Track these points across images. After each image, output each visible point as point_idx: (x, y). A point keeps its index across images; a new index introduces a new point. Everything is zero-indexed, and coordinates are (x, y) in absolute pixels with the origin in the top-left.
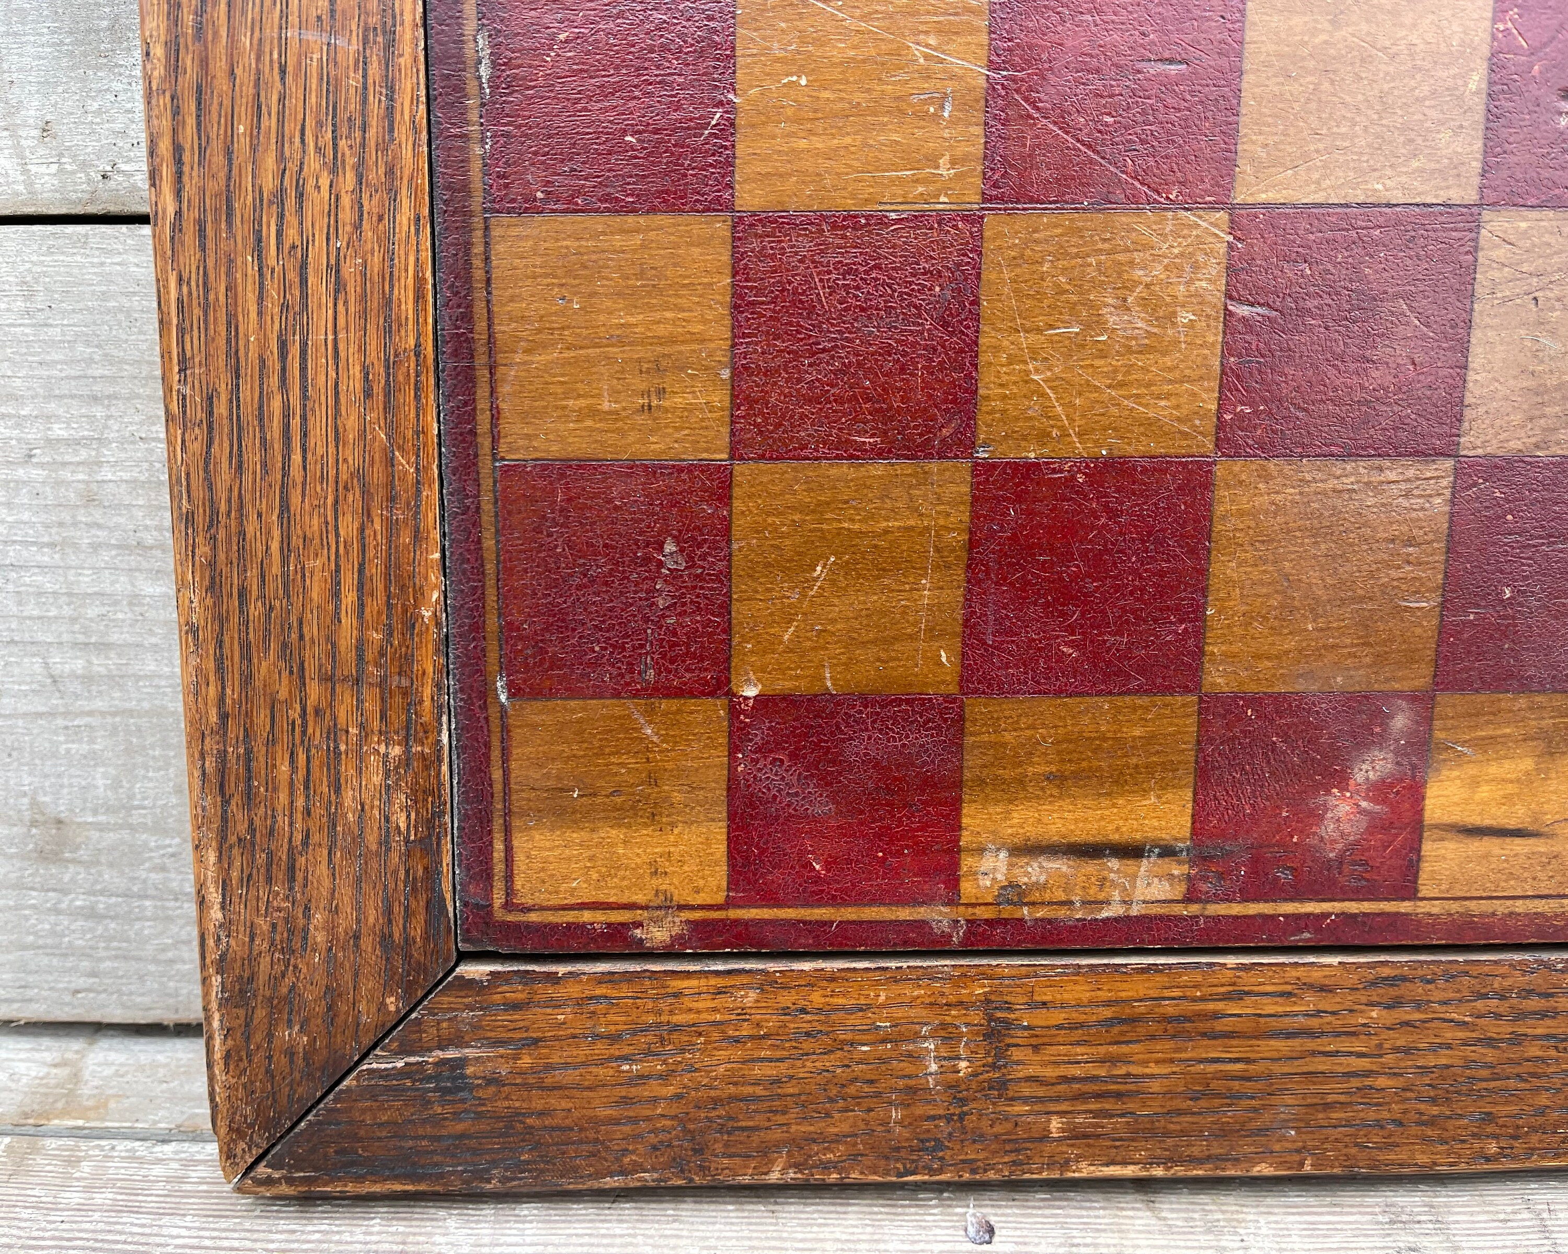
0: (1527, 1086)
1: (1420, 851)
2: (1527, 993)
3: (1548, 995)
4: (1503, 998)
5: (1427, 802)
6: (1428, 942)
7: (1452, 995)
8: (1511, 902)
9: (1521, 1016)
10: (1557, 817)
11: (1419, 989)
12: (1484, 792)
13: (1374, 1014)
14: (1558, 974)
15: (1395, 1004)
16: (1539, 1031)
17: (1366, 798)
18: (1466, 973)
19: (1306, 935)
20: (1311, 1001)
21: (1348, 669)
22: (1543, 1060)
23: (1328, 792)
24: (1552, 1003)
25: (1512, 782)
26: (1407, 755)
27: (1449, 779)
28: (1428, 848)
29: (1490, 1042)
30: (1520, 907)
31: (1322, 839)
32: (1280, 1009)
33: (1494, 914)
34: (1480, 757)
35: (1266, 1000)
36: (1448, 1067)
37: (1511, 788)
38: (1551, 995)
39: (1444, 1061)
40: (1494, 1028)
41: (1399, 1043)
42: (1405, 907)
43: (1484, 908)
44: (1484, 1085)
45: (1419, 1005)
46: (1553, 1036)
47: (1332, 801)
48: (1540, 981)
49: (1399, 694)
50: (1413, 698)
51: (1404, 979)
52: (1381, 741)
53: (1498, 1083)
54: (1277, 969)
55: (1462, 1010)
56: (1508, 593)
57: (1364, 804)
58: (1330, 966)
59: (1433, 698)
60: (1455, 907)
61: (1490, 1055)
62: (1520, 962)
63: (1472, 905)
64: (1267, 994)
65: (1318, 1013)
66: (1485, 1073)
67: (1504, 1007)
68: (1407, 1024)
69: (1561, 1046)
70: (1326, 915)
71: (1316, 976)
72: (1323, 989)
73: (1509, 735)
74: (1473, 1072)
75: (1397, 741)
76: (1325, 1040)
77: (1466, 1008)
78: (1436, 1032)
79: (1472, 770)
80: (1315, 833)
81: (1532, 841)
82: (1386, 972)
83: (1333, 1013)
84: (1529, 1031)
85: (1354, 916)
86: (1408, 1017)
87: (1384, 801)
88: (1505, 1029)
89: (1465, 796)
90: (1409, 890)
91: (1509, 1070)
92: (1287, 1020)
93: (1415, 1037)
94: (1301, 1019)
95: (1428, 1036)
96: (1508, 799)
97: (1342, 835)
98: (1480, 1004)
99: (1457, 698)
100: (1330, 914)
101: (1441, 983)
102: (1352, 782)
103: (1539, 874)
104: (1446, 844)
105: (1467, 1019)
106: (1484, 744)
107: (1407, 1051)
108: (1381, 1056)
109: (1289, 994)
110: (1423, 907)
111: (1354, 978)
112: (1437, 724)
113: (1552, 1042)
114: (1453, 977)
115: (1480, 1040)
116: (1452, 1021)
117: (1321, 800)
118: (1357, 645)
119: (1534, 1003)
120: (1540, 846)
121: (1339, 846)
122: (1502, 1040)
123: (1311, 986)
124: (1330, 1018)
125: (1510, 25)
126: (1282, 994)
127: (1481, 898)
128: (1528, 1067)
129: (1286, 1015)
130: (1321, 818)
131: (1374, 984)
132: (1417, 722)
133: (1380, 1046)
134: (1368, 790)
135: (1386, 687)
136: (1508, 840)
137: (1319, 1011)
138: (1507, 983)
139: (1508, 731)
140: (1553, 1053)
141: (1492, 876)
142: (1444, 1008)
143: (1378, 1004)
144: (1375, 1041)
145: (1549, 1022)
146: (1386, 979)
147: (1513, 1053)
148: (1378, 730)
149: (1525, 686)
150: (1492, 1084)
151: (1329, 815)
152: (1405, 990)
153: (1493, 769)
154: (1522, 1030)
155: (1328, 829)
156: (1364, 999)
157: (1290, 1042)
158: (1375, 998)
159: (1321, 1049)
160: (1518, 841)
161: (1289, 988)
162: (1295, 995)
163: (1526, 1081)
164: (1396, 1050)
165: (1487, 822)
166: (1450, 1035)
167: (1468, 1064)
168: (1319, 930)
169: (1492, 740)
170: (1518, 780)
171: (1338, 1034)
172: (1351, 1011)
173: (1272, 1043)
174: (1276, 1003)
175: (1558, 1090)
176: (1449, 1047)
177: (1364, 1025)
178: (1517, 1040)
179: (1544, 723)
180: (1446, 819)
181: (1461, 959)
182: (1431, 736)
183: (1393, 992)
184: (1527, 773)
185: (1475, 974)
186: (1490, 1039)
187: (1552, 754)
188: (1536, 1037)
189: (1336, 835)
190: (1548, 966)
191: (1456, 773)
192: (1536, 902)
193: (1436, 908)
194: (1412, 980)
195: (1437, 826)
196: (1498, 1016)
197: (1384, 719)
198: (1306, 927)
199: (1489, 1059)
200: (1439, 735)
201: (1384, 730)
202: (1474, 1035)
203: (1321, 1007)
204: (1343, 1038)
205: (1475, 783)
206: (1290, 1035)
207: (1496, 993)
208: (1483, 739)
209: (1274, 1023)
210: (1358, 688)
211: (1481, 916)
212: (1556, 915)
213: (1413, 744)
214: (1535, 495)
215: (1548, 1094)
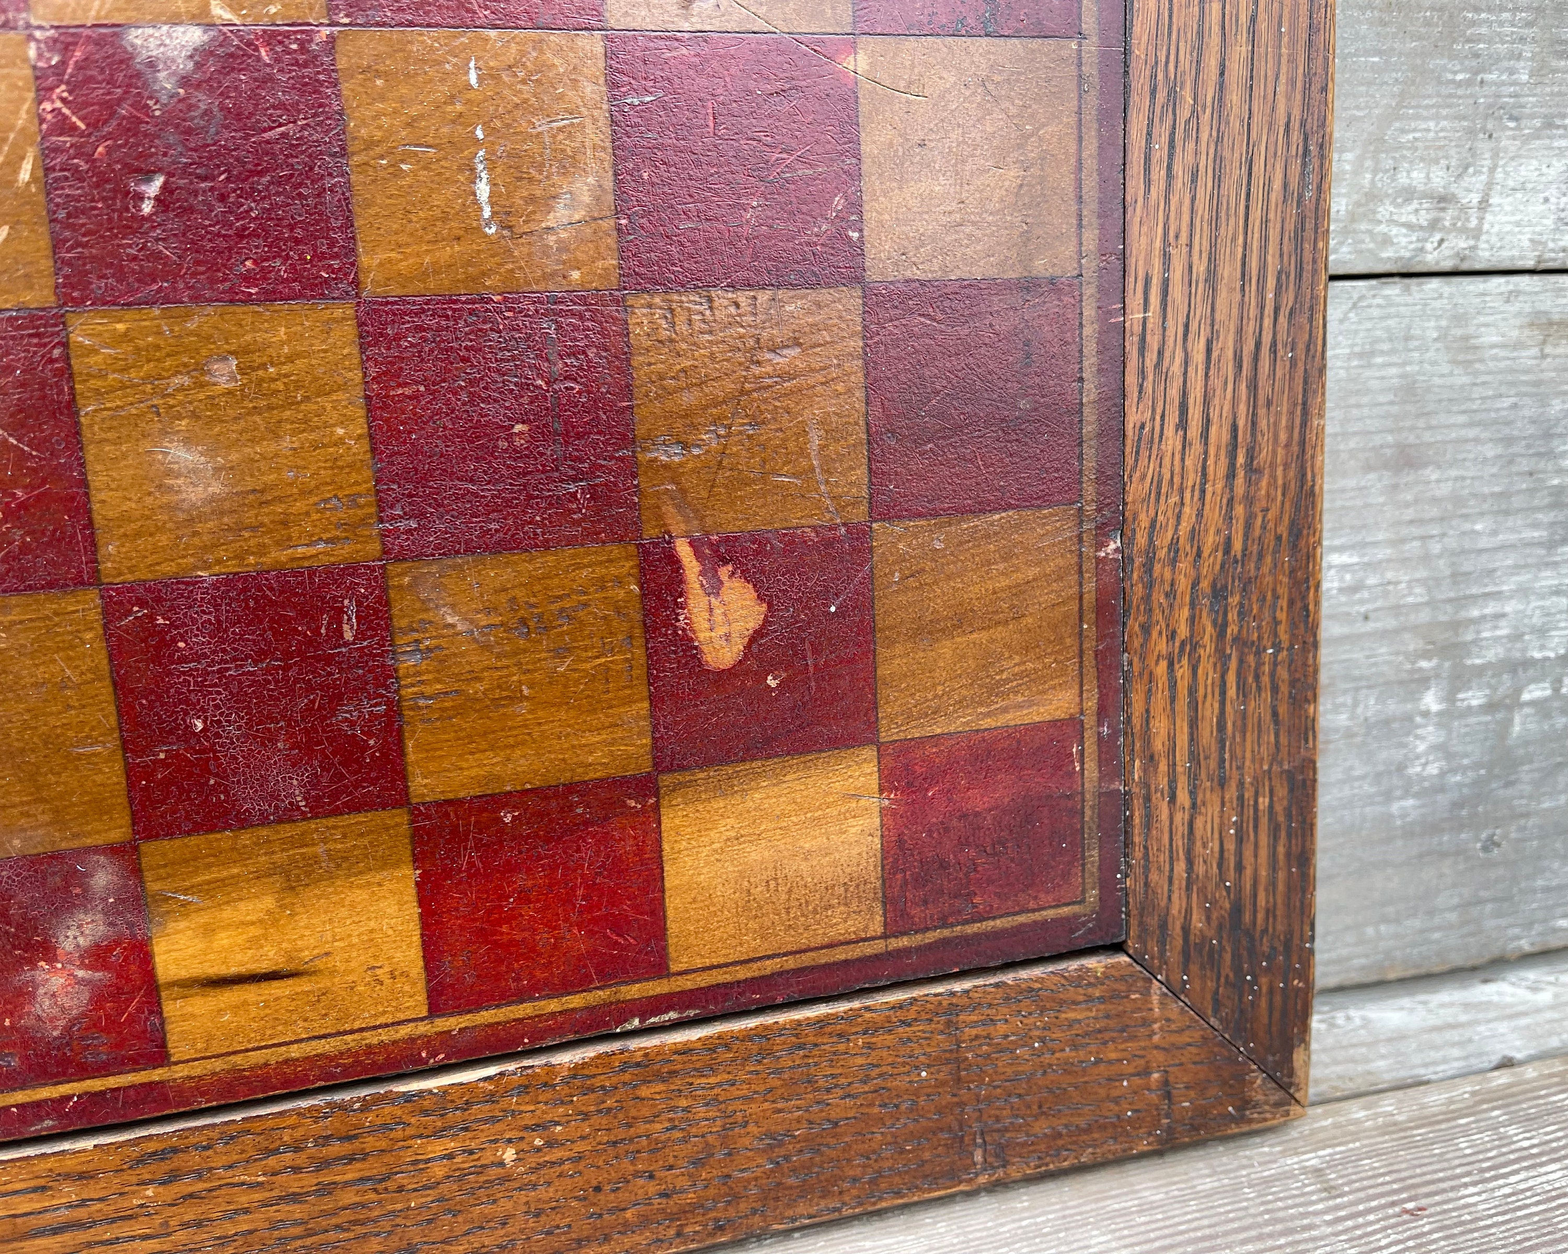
0: (352, 1235)
1: (161, 1013)
2: (326, 1140)
3: (349, 1138)
4: (297, 1149)
5: (157, 959)
6: (195, 1107)
7: (236, 1157)
8: (284, 1048)
9: (324, 1164)
10: (316, 952)
11: (194, 1159)
12: (223, 939)
13: (150, 1193)
14: (358, 1114)
15: (173, 1177)
16: (349, 1177)
17: (83, 966)
18: (248, 1132)
19: (48, 1123)
20: (70, 1192)
21: (24, 830)
22: (363, 1206)
23: (34, 967)
24: (356, 1144)
25: (253, 923)
26: (119, 913)
27: (177, 932)
28: (171, 1008)
29: (295, 1198)
30: (295, 1052)
31: (39, 1018)
32: (37, 1206)
33: (266, 1065)
34: (208, 903)
35: (15, 1199)
36: (251, 1232)
37: (254, 931)
38: (355, 1137)
39: (245, 1227)
40: (294, 1184)
41: (186, 1218)
42: (157, 1075)
43: (253, 1061)
44: (299, 1243)
45: (199, 1175)
46: (369, 1179)
47: (40, 976)
48: (337, 1125)
49: (96, 850)
50: (114, 850)
51: (175, 1150)
52: (84, 900)
53: (314, 1239)
54: (23, 1164)
55: (253, 1171)
56: (199, 725)
57: (81, 973)
58: (84, 1151)
59: (136, 848)
60: (218, 1065)
61: (297, 1211)
62: (310, 1109)
63: (238, 1059)
64: (16, 1192)
65: (83, 1203)
66: (298, 1231)
67: (301, 1159)
68: (191, 1196)
69: (380, 1187)
70: (68, 1098)
71: (70, 1164)
72: (83, 1176)
73: (239, 875)
74: (283, 1233)
75: (104, 900)
76: (99, 1229)
77: (257, 1168)
78: (227, 1198)
79: (203, 919)
80: (29, 1014)
81: (290, 982)
82: (152, 1147)
83: (101, 1200)
84: (338, 1178)
85: (102, 1093)
86: (191, 1189)
87: (105, 967)
88: (308, 1181)
89: (201, 946)
90: (161, 1057)
91: (324, 1223)
92: (48, 1216)
93: (204, 1208)
94: (64, 1212)
95: (219, 1205)
96: (254, 942)
97: (63, 1009)
98: (272, 1161)
99: (165, 845)
100: (70, 1098)
101: (220, 1147)
102: (59, 952)
103: (310, 1015)
104: (191, 1000)
105: (261, 1179)
106: (209, 890)
107: (199, 1224)
108: (169, 1234)
109: (44, 1189)
110: (179, 1072)
111: (114, 1160)
112: (148, 875)
113: (369, 1185)
114: (232, 1138)
115: (281, 1198)
116: (243, 1184)
117: (27, 974)
118: (28, 803)
119: (336, 1148)
120: (303, 985)
121: (61, 1023)
122: (308, 1194)
123: (67, 1176)
124: (99, 1206)
125: (58, 104)
126: (35, 1190)
127: (247, 1050)
128: (347, 1215)
129: (45, 1210)
130: (32, 996)
131: (140, 1161)
132: (123, 876)
133: (166, 1224)
134: (81, 956)
135: (75, 844)
136: (264, 985)
137: (84, 1200)
138: (298, 1133)
139: (235, 871)
140: (372, 1196)
141: (254, 1025)
142: (230, 1173)
143: (151, 1182)
144: (158, 1220)
145: (359, 1165)
146: (154, 1153)
147: (328, 1203)
148: (78, 891)
149: (244, 822)
150: (308, 1241)
151: (41, 991)
152: (177, 1161)
153: (227, 913)
154: (327, 1179)
155: (43, 1006)
156: (134, 1180)
157: (58, 1238)
158: (147, 1176)
159: (98, 1238)
160: (275, 984)
161: (42, 1182)
162: (51, 1188)
163: (348, 1230)
164: (185, 1225)
165: (233, 970)
166: (243, 1199)
167: (274, 1225)
168: (62, 1116)
169: (222, 883)
170: (261, 921)
171: (114, 1221)
172: (121, 1194)
173: (38, 1242)
174: (31, 1200)
175: (390, 1233)
176: (246, 1211)
177: (141, 1206)
178: (325, 1190)
179: (276, 857)
180: (184, 974)
181: (238, 1118)
182: (144, 889)
183: (166, 1166)
184: (269, 912)
185: (258, 1130)
186: (294, 1194)
187: (293, 888)
188: (347, 1184)
189: (55, 1011)
190: (343, 1107)
191: (182, 925)
192: (314, 1043)
193: (197, 1069)
194: (186, 1150)
195: (172, 984)
196: (296, 1170)
197: (82, 879)
198: (48, 1114)
199: (297, 1216)
200: (153, 886)
201: (85, 891)
202: (274, 1194)
203: (85, 1196)
204: (120, 1223)
205: (208, 931)
206: (56, 1231)
207: (289, 1146)
208: (209, 883)
209: (34, 1222)
210: (41, 850)
211: (251, 1069)
212: (342, 1054)
213: (123, 901)
214: (205, 617)
215: (378, 1239)
